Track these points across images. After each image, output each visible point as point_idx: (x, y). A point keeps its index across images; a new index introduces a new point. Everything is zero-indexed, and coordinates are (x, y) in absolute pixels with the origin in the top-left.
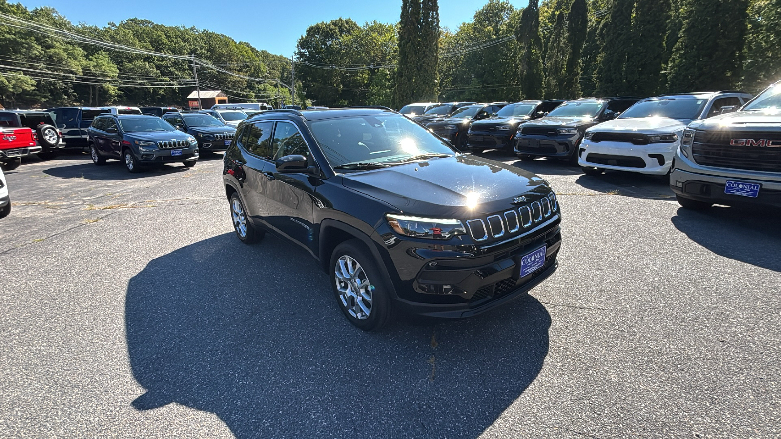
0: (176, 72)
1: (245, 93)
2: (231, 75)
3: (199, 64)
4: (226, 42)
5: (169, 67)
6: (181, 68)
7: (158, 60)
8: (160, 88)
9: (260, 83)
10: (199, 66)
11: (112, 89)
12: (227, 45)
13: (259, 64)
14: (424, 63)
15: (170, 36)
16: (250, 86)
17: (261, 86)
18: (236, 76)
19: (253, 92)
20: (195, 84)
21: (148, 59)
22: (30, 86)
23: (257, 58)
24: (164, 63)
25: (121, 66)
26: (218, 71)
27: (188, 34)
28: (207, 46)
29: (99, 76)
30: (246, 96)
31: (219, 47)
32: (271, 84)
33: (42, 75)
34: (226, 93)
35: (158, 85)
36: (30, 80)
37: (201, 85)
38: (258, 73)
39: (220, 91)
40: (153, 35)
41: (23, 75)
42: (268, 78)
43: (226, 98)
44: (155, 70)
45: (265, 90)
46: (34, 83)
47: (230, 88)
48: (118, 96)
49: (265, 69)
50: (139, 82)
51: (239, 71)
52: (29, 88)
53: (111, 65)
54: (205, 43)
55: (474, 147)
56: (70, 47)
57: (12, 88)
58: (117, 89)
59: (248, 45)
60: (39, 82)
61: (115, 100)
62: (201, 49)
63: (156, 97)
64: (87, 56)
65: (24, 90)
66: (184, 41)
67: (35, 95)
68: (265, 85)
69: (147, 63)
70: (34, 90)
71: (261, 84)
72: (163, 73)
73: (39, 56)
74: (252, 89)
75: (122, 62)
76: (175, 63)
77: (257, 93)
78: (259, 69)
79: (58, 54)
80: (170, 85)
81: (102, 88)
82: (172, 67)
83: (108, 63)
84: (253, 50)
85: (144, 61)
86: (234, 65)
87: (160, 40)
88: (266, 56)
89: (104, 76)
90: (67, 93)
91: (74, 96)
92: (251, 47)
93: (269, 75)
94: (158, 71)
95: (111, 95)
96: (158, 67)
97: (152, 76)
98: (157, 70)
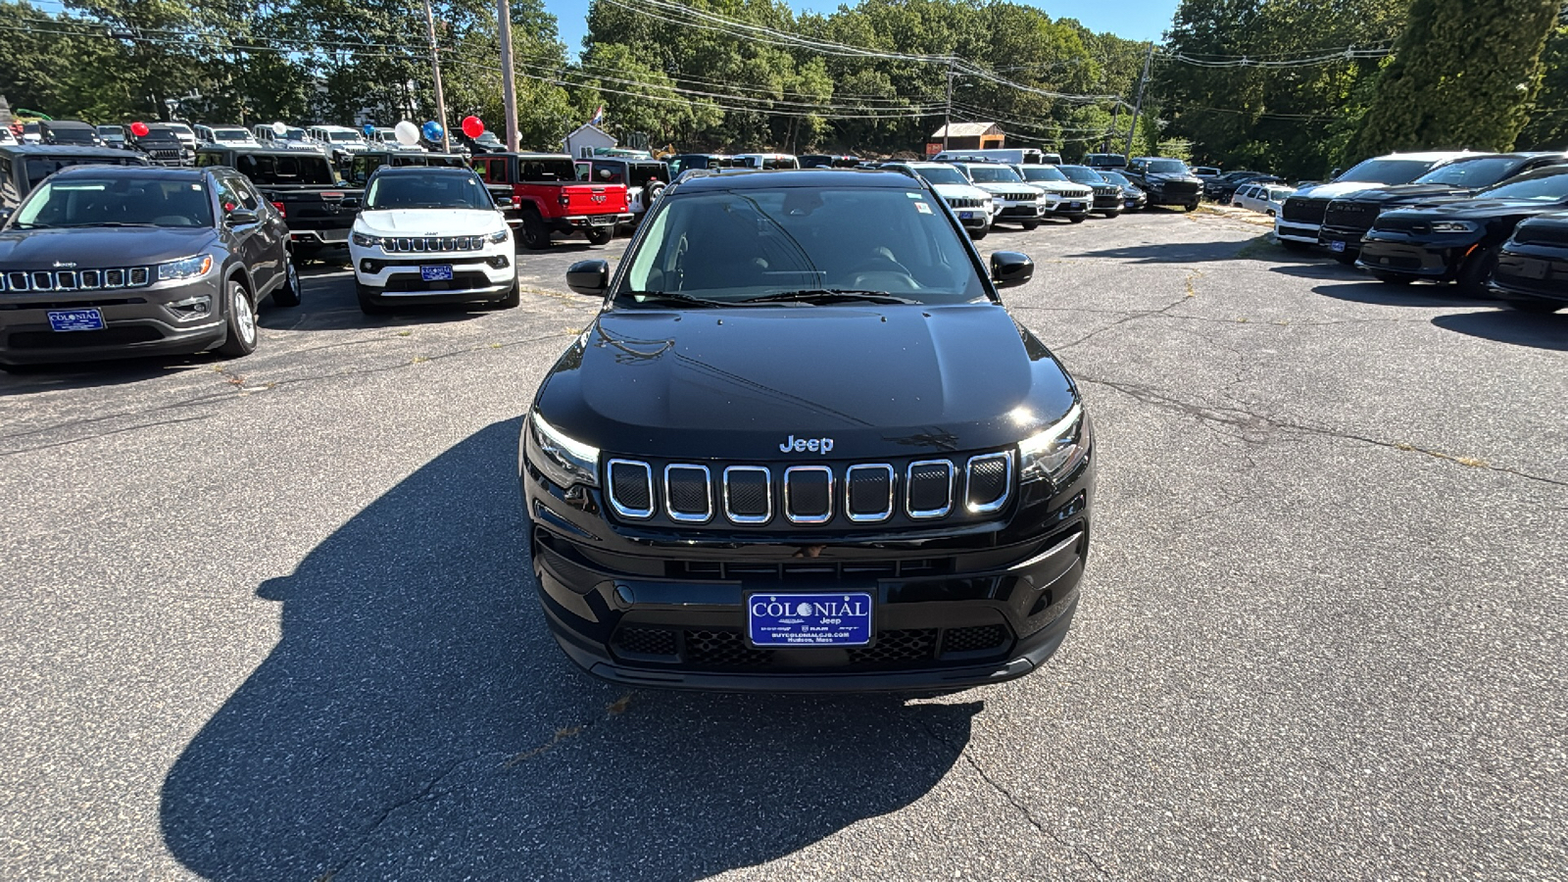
0: (923, 88)
1: (1041, 127)
2: (1021, 91)
3: (959, 71)
4: (1029, 20)
5: (914, 79)
6: (933, 80)
7: (898, 67)
8: (891, 119)
9: (1078, 105)
10: (959, 75)
11: (817, 121)
12: (1030, 26)
13: (1086, 64)
14: (1489, 33)
15: (929, 20)
16: (1058, 113)
17: (1080, 113)
18: (1034, 91)
19: (1061, 125)
20: (944, 110)
21: (882, 66)
23: (1086, 53)
24: (905, 73)
25: (840, 82)
26: (998, 84)
27: (960, 12)
28: (989, 35)
29: (803, 101)
30: (1043, 134)
31: (1013, 34)
32: (1104, 108)
33: (736, 103)
34: (1006, 128)
35: (889, 113)
36: (719, 111)
37: (955, 112)
38: (1080, 84)
39: (993, 123)
40: (901, 20)
42: (1101, 92)
43: (1001, 137)
44: (888, 86)
45: (1087, 118)
47: (1014, 118)
48: (827, 134)
49: (1097, 74)
50: (860, 108)
51: (1041, 80)
52: (716, 123)
53: (826, 80)
54: (989, 28)
55: (1511, 294)
56: (777, 54)
58: (826, 123)
59: (1074, 24)
60: (728, 114)
61: (819, 141)
62: (977, 40)
63: (881, 136)
64: (796, 67)
65: (709, 127)
66: (951, 26)
67: (723, 133)
68: (1090, 107)
69: (878, 74)
70: (721, 126)
71: (1080, 107)
72: (901, 92)
74: (1059, 120)
75: (842, 74)
76: (926, 71)
77: (1068, 127)
78: (1085, 75)
79: (759, 67)
80: (910, 112)
81: (805, 120)
82: (919, 77)
83: (823, 77)
84: (1083, 33)
85: (875, 71)
86: (1033, 68)
87: (911, 29)
88: (1108, 42)
89: (812, 99)
90: (759, 130)
91: (768, 134)
92: (1080, 28)
93: (1104, 87)
94: (894, 88)
95: (815, 132)
96: (895, 80)
97: (883, 98)
98: (892, 84)
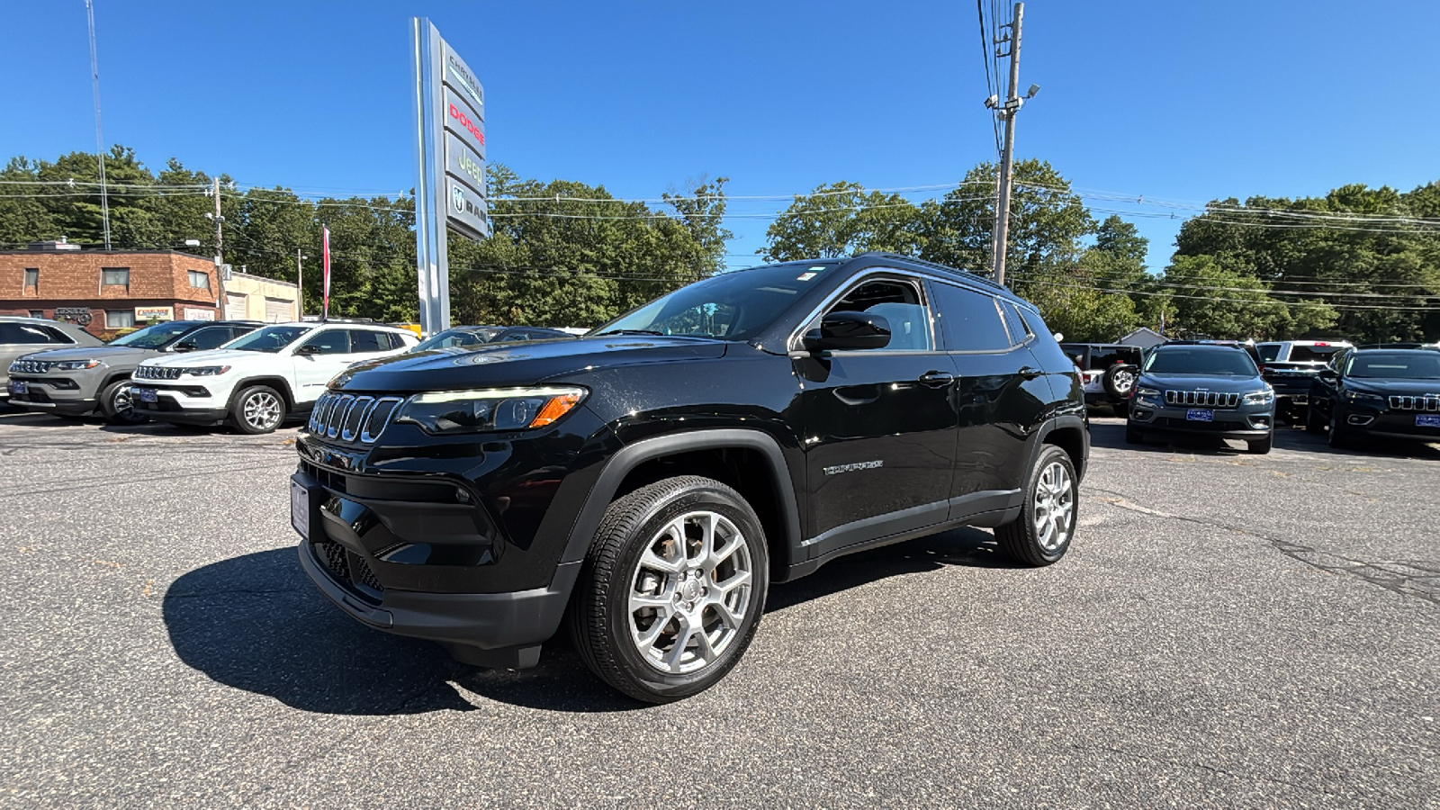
22: (1328, 321)
33: (1358, 301)
36: (1331, 310)
41: (1322, 305)
46: (1336, 315)
52: (1324, 324)
57: (1296, 326)
73: (1367, 269)
79: (1404, 262)
